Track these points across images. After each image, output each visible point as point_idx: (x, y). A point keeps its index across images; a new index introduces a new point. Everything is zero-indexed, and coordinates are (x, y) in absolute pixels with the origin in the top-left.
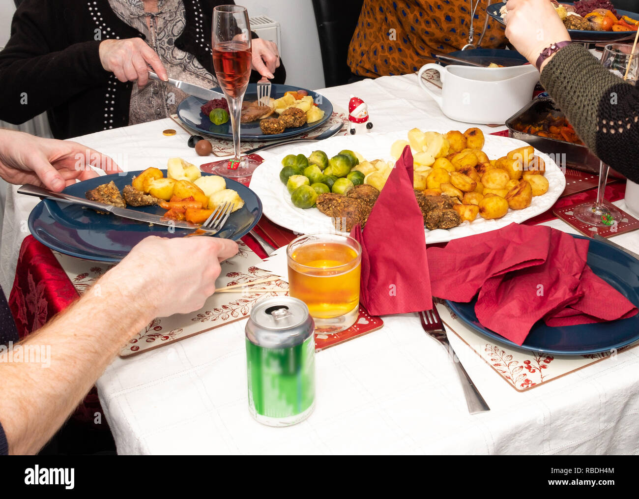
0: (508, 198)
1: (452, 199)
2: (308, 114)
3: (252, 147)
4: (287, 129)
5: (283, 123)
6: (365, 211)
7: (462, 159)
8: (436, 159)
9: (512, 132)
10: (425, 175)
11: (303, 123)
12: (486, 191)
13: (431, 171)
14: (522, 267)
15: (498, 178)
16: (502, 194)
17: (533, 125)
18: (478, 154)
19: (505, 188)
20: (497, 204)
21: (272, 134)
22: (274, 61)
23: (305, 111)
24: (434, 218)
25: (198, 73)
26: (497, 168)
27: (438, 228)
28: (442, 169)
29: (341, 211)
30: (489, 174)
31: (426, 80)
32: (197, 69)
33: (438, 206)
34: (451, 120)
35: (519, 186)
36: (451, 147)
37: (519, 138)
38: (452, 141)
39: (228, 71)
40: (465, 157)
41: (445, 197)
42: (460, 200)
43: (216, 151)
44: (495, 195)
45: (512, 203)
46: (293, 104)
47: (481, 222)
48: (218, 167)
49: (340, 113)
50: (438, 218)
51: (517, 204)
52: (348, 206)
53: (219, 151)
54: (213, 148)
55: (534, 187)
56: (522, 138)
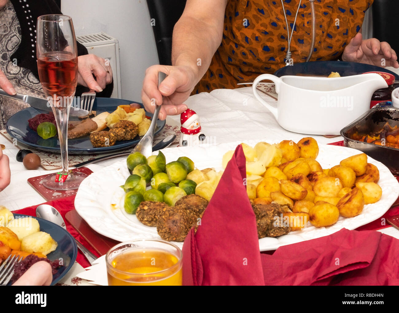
0: (339, 206)
1: (282, 207)
2: (140, 126)
3: (82, 160)
4: (117, 142)
5: (113, 135)
6: (191, 220)
7: (293, 168)
8: (267, 168)
9: (347, 141)
10: (256, 184)
11: (134, 136)
12: (318, 199)
13: (262, 180)
14: (345, 271)
15: (330, 187)
16: (334, 202)
17: (370, 135)
18: (310, 163)
19: (338, 196)
20: (327, 211)
21: (102, 147)
22: (104, 75)
23: (136, 124)
24: (262, 226)
25: (33, 88)
26: (330, 176)
27: (267, 236)
28: (273, 178)
29: (166, 219)
30: (321, 182)
31: (264, 92)
32: (32, 84)
33: (267, 214)
34: (286, 131)
35: (350, 193)
36: (284, 156)
37: (354, 147)
38: (284, 151)
39: (53, 82)
40: (297, 166)
41: (275, 205)
42: (290, 209)
43: (44, 165)
44: (326, 203)
45: (343, 211)
46: (125, 117)
47: (312, 230)
48: (46, 181)
49: (173, 126)
50: (266, 225)
51: (349, 212)
52: (173, 214)
53: (47, 164)
54: (42, 162)
55: (366, 194)
56: (357, 147)
